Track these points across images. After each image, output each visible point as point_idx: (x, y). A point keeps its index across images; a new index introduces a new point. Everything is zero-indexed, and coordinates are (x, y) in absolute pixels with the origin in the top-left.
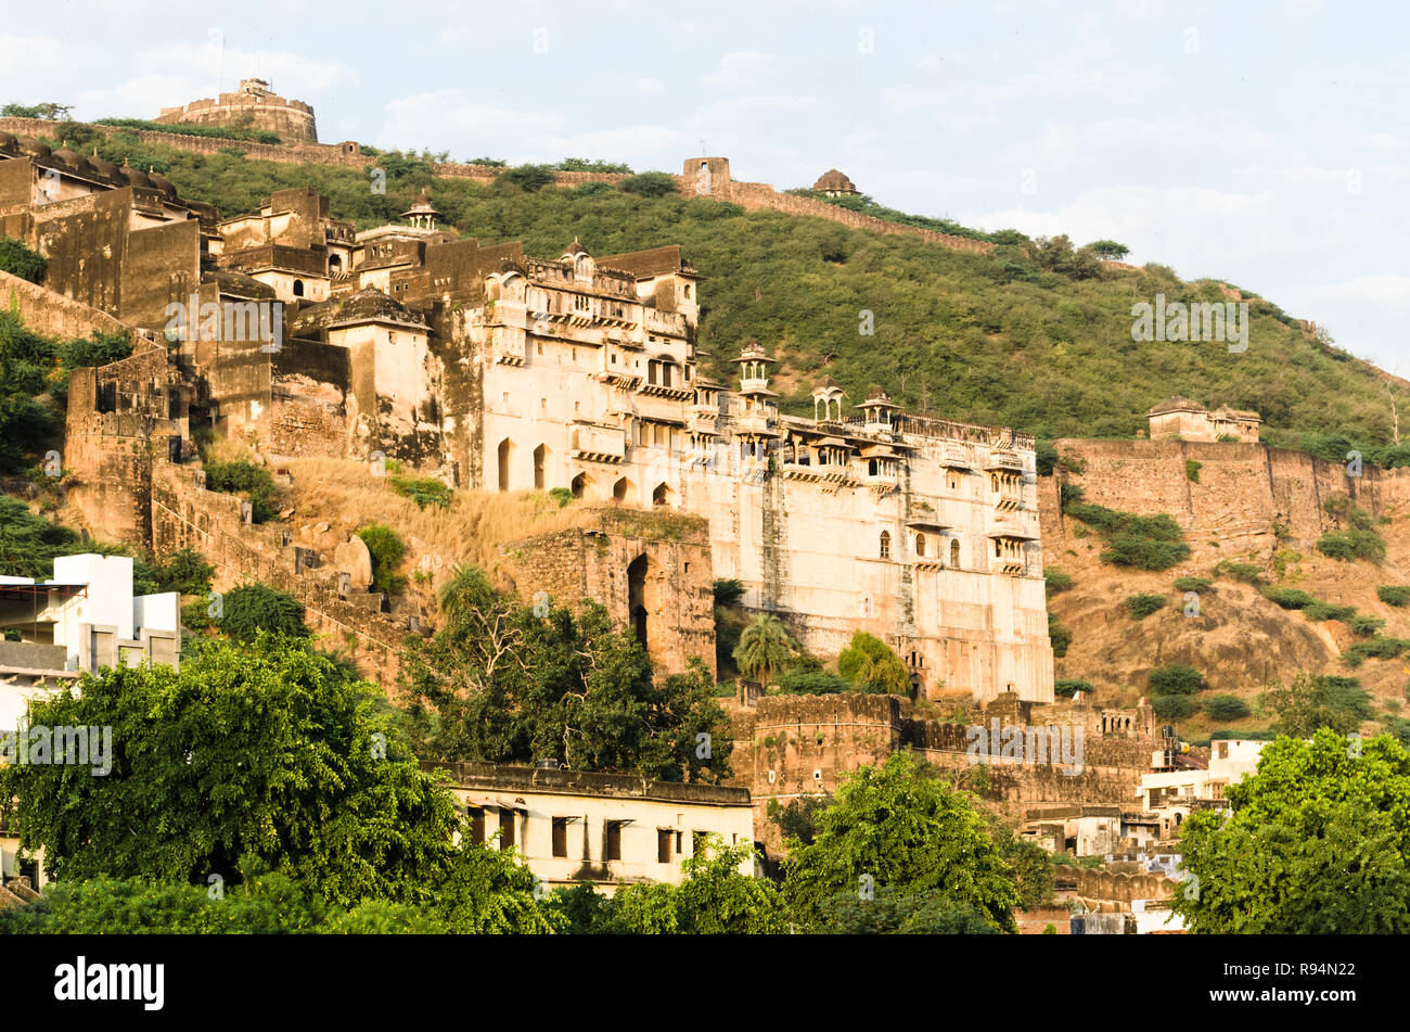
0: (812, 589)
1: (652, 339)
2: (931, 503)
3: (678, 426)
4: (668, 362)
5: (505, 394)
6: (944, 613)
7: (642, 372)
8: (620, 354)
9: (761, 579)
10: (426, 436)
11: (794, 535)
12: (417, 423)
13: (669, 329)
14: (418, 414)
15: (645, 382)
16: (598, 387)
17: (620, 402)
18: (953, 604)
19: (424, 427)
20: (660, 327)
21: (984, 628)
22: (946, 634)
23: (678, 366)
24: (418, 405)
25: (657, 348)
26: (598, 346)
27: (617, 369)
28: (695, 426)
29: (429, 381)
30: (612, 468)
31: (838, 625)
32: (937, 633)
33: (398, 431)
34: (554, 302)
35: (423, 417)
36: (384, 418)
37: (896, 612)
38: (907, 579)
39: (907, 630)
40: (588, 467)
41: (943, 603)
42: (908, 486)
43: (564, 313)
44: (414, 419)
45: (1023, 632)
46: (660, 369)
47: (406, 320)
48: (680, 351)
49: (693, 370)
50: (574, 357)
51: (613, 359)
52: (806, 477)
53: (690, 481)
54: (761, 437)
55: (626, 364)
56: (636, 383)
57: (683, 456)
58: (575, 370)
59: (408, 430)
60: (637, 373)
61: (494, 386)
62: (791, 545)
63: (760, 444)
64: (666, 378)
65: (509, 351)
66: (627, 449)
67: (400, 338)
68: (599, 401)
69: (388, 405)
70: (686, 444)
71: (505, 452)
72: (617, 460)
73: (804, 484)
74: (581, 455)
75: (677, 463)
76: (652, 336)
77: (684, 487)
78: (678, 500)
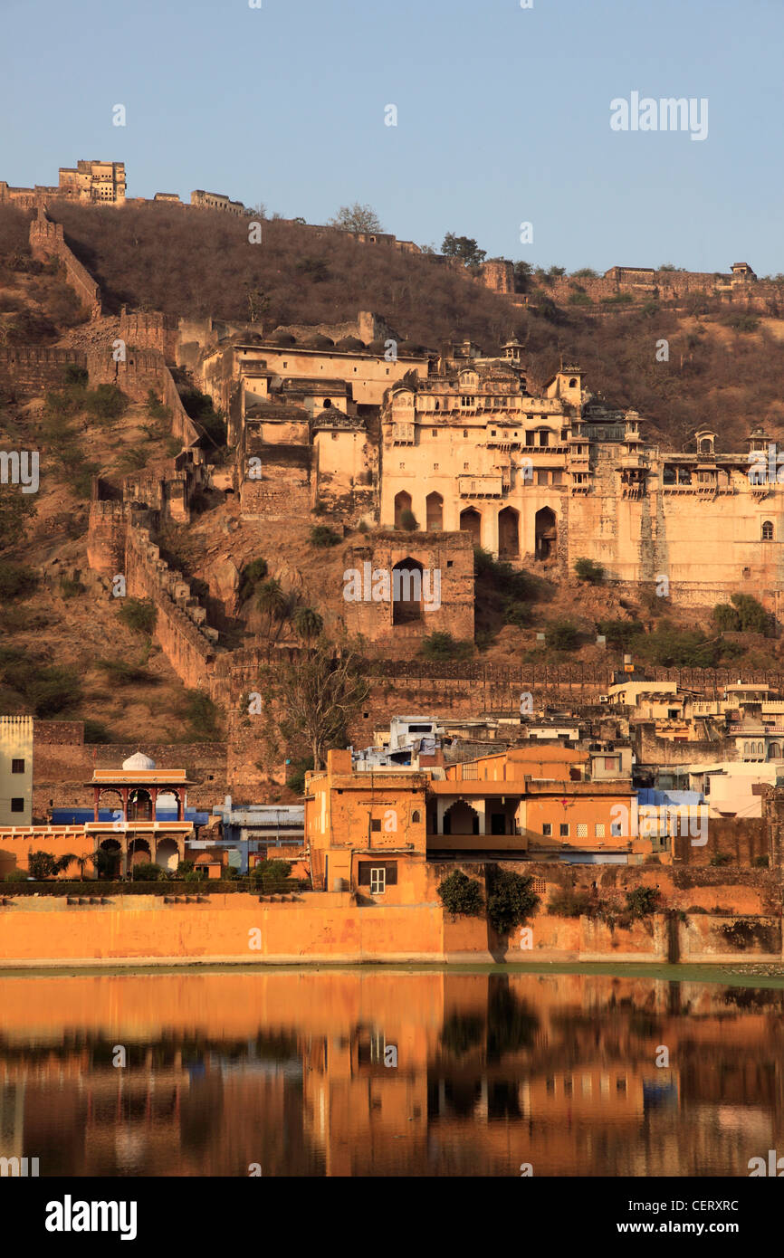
0: (691, 565)
1: (528, 418)
3: (558, 471)
4: (545, 432)
5: (402, 464)
7: (522, 439)
8: (499, 431)
9: (639, 561)
10: (361, 492)
11: (672, 531)
12: (354, 487)
13: (546, 409)
14: (355, 481)
15: (523, 444)
16: (485, 452)
17: (500, 458)
19: (359, 488)
20: (538, 409)
23: (554, 432)
24: (356, 474)
25: (537, 422)
26: (485, 427)
27: (499, 439)
28: (572, 469)
29: (367, 460)
30: (496, 502)
31: (716, 588)
33: (336, 493)
34: (441, 403)
35: (359, 482)
36: (326, 486)
40: (475, 503)
43: (452, 407)
44: (352, 484)
46: (537, 437)
47: (346, 425)
48: (557, 422)
49: (569, 434)
50: (466, 435)
51: (494, 433)
52: (682, 493)
53: (572, 503)
54: (633, 470)
55: (506, 436)
56: (515, 446)
57: (562, 488)
58: (466, 443)
59: (345, 492)
60: (516, 440)
61: (392, 458)
62: (669, 537)
63: (633, 475)
64: (544, 441)
65: (400, 438)
66: (505, 489)
67: (341, 436)
68: (485, 461)
69: (328, 478)
70: (568, 480)
71: (403, 499)
72: (496, 496)
73: (683, 497)
74: (464, 496)
75: (558, 493)
76: (530, 416)
77: (565, 508)
78: (559, 517)
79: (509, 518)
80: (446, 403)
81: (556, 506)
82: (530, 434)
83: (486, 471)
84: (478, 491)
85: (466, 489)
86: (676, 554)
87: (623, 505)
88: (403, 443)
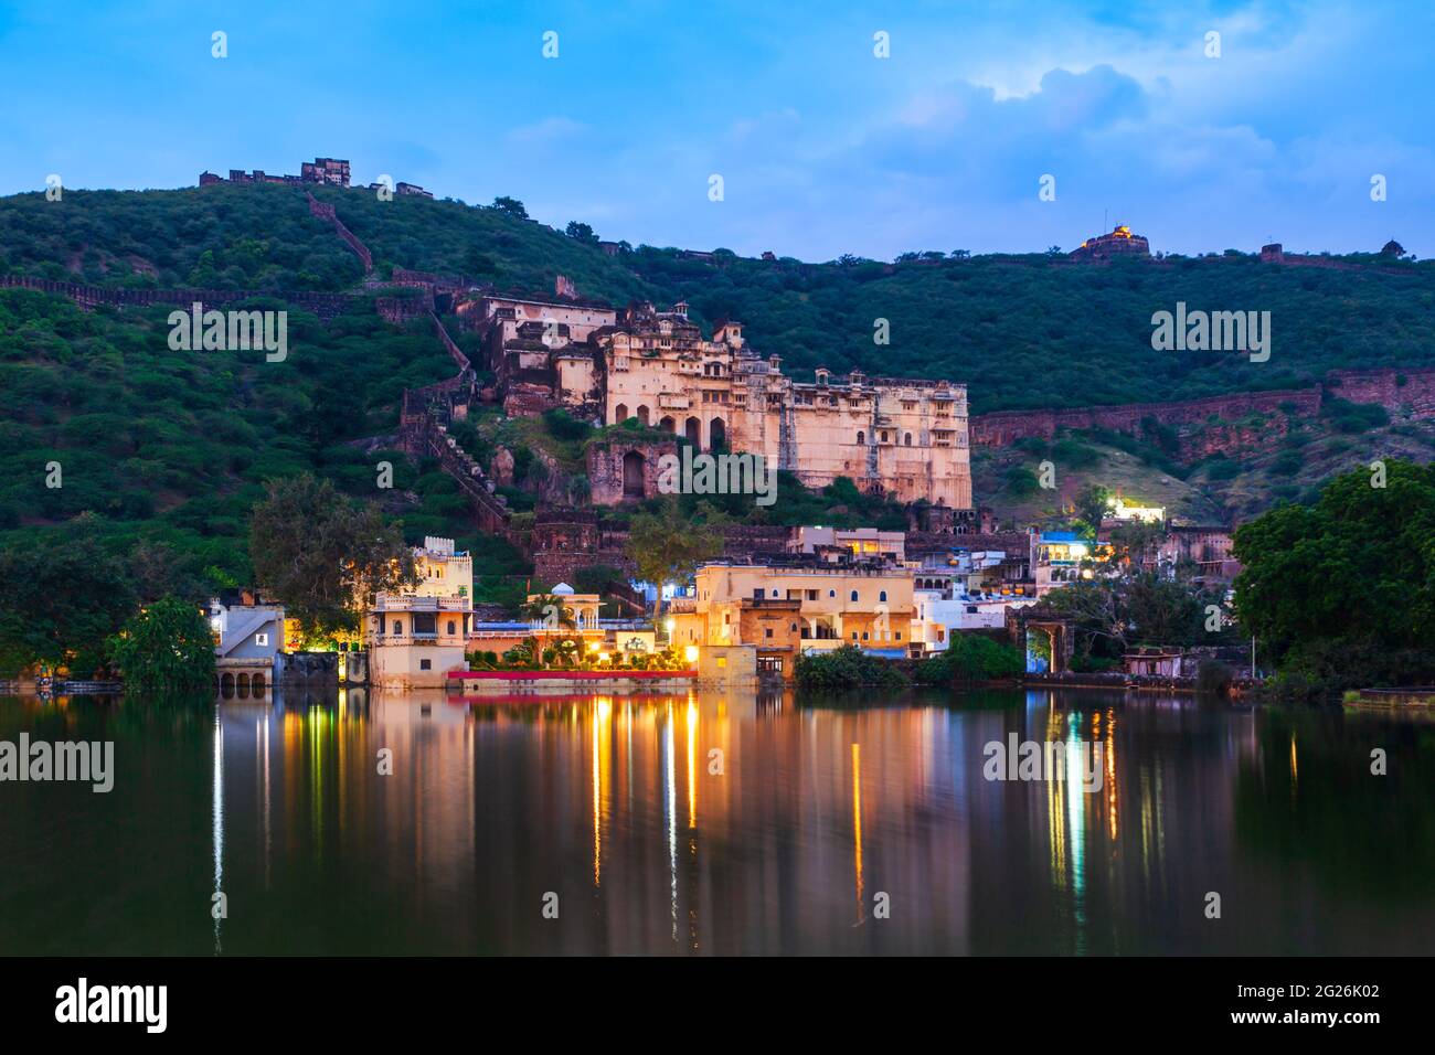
0: (810, 460)
1: (706, 356)
2: (891, 417)
3: (725, 393)
4: (717, 365)
5: (621, 385)
6: (897, 466)
7: (702, 370)
8: (687, 365)
9: (779, 456)
10: (591, 404)
11: (800, 435)
12: (585, 400)
13: (717, 350)
14: (586, 396)
15: (703, 374)
16: (677, 378)
17: (690, 384)
18: (903, 462)
19: (589, 401)
20: (712, 349)
21: (925, 471)
22: (898, 476)
23: (724, 366)
24: (587, 391)
25: (711, 359)
26: (677, 361)
27: (686, 369)
28: (736, 392)
30: (684, 412)
31: (827, 475)
32: (893, 476)
33: (573, 404)
34: (648, 342)
35: (589, 397)
36: (565, 399)
37: (864, 468)
38: (874, 452)
39: (873, 475)
40: (670, 414)
41: (897, 462)
42: (876, 410)
43: (655, 346)
44: (584, 398)
45: (952, 472)
46: (712, 370)
47: (580, 357)
48: (725, 359)
50: (664, 366)
51: (683, 366)
52: (807, 410)
53: (734, 415)
54: (775, 394)
55: (691, 367)
56: (697, 375)
57: (729, 405)
58: (664, 372)
59: (579, 403)
60: (698, 371)
61: (613, 381)
62: (798, 440)
63: (775, 397)
64: (717, 372)
65: (619, 367)
66: (691, 404)
67: (577, 364)
68: (677, 384)
69: (568, 393)
70: (731, 400)
71: (622, 409)
72: (685, 409)
73: (806, 413)
74: (664, 408)
75: (726, 408)
76: (708, 354)
77: (730, 418)
78: (727, 425)
79: (693, 424)
80: (651, 343)
81: (725, 417)
82: (707, 367)
83: (677, 390)
84: (673, 405)
85: (664, 402)
86: (801, 452)
87: (767, 417)
88: (622, 370)
